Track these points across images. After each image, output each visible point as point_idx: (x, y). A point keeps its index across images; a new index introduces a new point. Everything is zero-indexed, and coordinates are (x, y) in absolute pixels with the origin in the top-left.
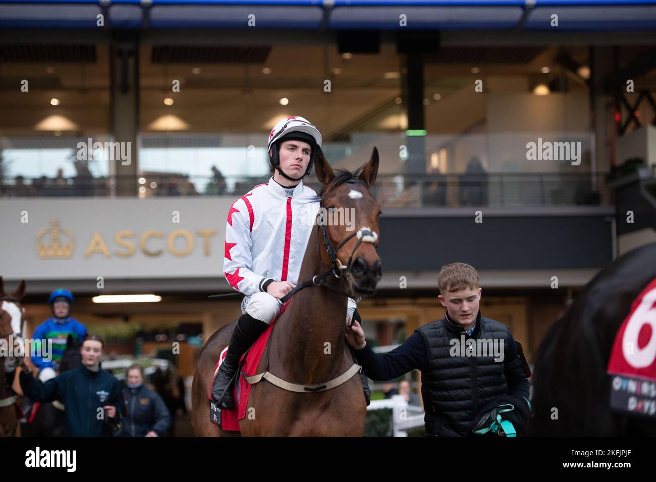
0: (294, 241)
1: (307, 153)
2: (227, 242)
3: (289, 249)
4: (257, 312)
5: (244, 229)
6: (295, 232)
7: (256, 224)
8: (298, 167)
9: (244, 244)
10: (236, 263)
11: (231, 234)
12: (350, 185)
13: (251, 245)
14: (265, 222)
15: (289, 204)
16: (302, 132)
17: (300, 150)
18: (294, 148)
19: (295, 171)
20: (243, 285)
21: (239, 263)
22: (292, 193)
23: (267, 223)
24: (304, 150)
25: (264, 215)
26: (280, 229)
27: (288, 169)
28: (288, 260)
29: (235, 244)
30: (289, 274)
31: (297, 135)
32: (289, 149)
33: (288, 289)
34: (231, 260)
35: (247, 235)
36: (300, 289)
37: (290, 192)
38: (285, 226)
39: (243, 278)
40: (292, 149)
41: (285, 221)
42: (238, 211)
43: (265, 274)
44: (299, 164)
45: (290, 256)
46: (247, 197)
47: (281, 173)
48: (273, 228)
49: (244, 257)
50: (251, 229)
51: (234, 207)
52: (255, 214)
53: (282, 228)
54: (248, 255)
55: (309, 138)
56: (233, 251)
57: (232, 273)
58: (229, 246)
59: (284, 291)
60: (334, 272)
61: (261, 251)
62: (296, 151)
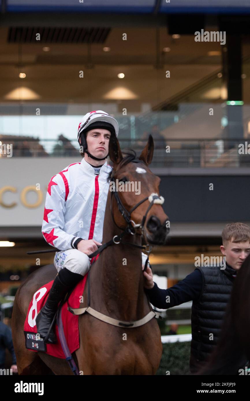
0: (99, 210)
1: (108, 138)
2: (46, 209)
3: (96, 215)
4: (75, 268)
5: (60, 199)
6: (101, 203)
7: (70, 195)
8: (102, 149)
9: (59, 211)
10: (52, 225)
11: (49, 202)
12: (135, 164)
13: (64, 212)
14: (78, 194)
15: (96, 180)
16: (102, 122)
17: (102, 135)
18: (97, 135)
19: (100, 153)
20: (58, 242)
21: (54, 225)
22: (99, 171)
23: (80, 196)
24: (106, 136)
25: (77, 188)
26: (89, 200)
27: (94, 151)
28: (94, 225)
29: (51, 210)
30: (95, 235)
31: (99, 125)
32: (94, 136)
33: (94, 247)
34: (48, 222)
35: (62, 204)
36: (105, 248)
37: (98, 170)
38: (93, 198)
39: (57, 237)
40: (96, 136)
41: (94, 194)
42: (56, 184)
43: (76, 235)
44: (103, 147)
45: (96, 221)
46: (64, 173)
47: (90, 155)
48: (84, 199)
49: (59, 221)
50: (66, 199)
51: (53, 180)
52: (69, 187)
53: (91, 199)
54: (61, 219)
55: (109, 126)
56: (50, 216)
57: (49, 233)
58: (47, 212)
59: (91, 249)
60: (130, 231)
61: (73, 216)
62: (99, 137)
